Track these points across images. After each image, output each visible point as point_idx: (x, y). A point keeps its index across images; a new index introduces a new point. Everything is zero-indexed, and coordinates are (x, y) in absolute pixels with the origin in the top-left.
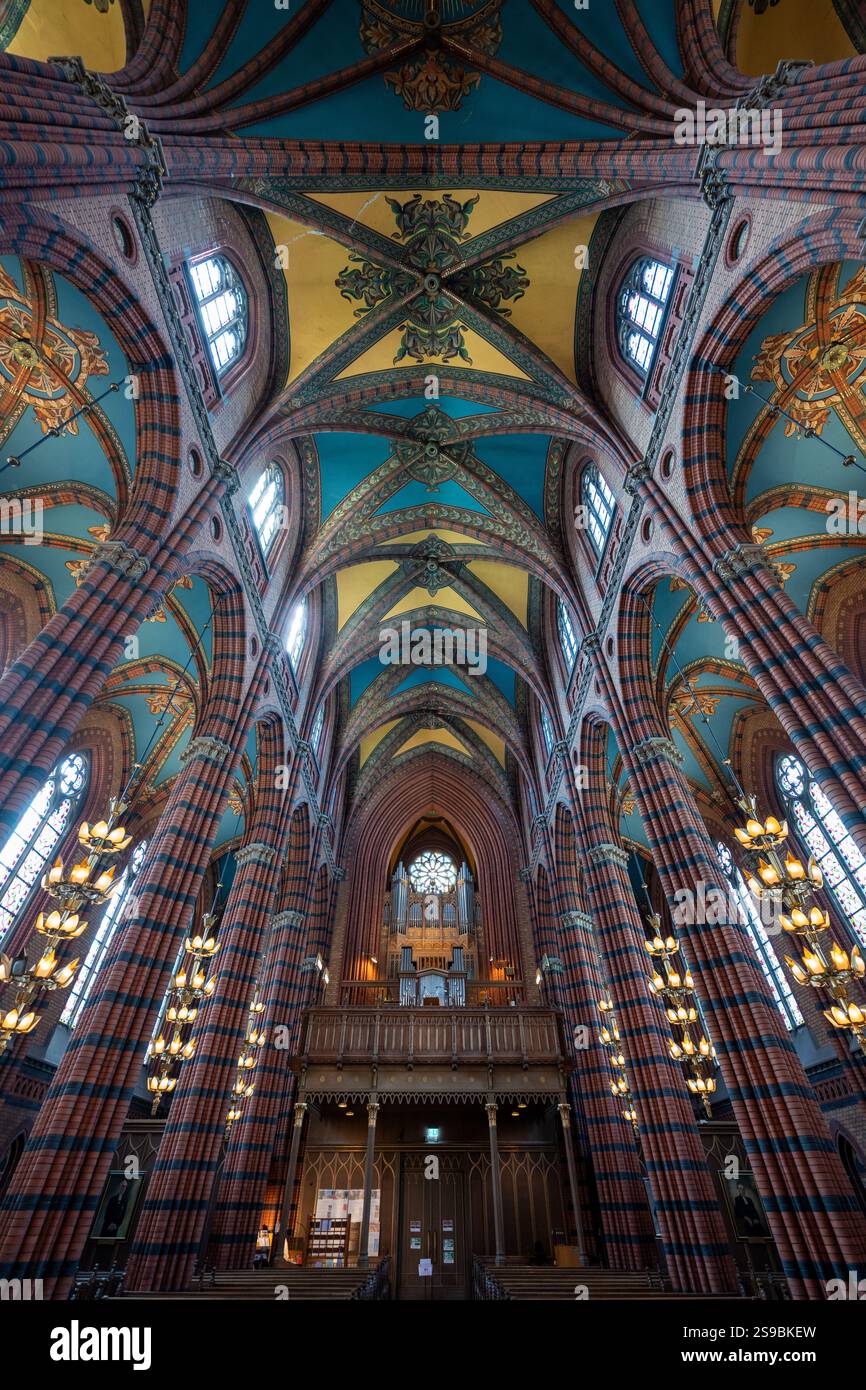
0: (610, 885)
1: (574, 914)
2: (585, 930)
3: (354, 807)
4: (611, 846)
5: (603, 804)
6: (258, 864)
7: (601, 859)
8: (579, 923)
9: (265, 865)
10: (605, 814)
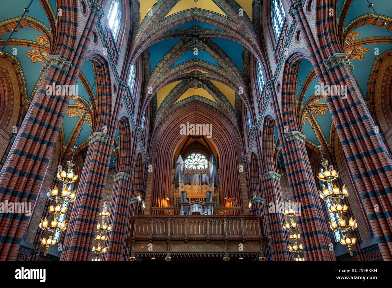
0: (296, 151)
1: (271, 173)
2: (276, 181)
3: (155, 128)
4: (297, 132)
5: (294, 111)
6: (100, 142)
7: (291, 138)
8: (274, 177)
9: (104, 143)
10: (295, 116)
